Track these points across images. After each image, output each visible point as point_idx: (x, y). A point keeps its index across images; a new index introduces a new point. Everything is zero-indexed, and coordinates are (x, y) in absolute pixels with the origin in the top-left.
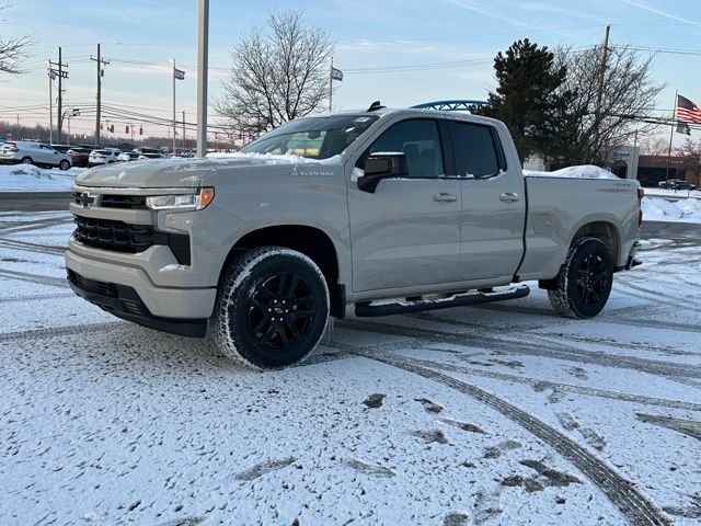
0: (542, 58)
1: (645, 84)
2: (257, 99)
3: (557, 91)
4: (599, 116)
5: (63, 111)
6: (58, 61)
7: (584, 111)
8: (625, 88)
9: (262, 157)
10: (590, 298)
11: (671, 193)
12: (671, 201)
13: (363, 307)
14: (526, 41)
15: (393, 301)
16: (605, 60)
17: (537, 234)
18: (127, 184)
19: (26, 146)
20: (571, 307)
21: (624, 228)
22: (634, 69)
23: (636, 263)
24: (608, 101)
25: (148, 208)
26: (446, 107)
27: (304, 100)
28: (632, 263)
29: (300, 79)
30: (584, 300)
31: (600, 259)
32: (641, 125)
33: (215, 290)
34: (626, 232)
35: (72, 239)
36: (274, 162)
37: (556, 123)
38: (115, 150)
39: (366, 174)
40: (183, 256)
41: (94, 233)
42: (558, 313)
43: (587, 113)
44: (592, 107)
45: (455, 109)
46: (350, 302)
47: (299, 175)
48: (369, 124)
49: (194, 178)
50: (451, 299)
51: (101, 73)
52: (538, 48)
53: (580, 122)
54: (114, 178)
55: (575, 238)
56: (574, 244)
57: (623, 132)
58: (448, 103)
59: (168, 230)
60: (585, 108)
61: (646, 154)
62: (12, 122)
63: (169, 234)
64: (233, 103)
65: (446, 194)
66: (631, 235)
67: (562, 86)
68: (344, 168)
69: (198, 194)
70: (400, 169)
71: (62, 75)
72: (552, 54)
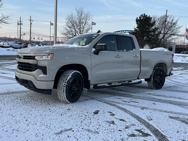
0: (149, 19)
1: (177, 26)
2: (72, 30)
3: (153, 28)
4: (165, 34)
5: (21, 34)
6: (20, 21)
7: (160, 33)
8: (171, 27)
9: (68, 45)
10: (159, 84)
11: (184, 55)
12: (184, 57)
13: (95, 86)
14: (144, 14)
15: (103, 85)
16: (166, 19)
17: (144, 66)
18: (30, 53)
19: (11, 43)
20: (154, 86)
21: (168, 65)
22: (174, 22)
23: (172, 74)
24: (167, 30)
25: (35, 59)
26: (123, 32)
27: (84, 30)
28: (171, 74)
29: (83, 25)
30: (157, 84)
31: (162, 73)
32: (176, 37)
33: (54, 82)
34: (169, 65)
35: (17, 68)
36: (71, 47)
37: (153, 36)
38: (35, 44)
39: (96, 50)
40: (45, 72)
41: (22, 66)
42: (150, 88)
43: (161, 34)
44: (162, 32)
45: (125, 32)
46: (92, 85)
47: (77, 50)
48: (97, 36)
49: (48, 51)
50: (120, 84)
51: (31, 24)
52: (148, 16)
53: (159, 36)
54: (27, 51)
55: (155, 67)
56: (154, 69)
57: (171, 38)
58: (123, 31)
59: (41, 65)
60: (161, 32)
61: (178, 44)
62: (8, 37)
63: (41, 66)
64: (65, 31)
65: (118, 55)
66: (171, 66)
67: (154, 26)
68: (90, 48)
69: (49, 55)
70: (105, 48)
71: (21, 24)
72: (151, 18)
